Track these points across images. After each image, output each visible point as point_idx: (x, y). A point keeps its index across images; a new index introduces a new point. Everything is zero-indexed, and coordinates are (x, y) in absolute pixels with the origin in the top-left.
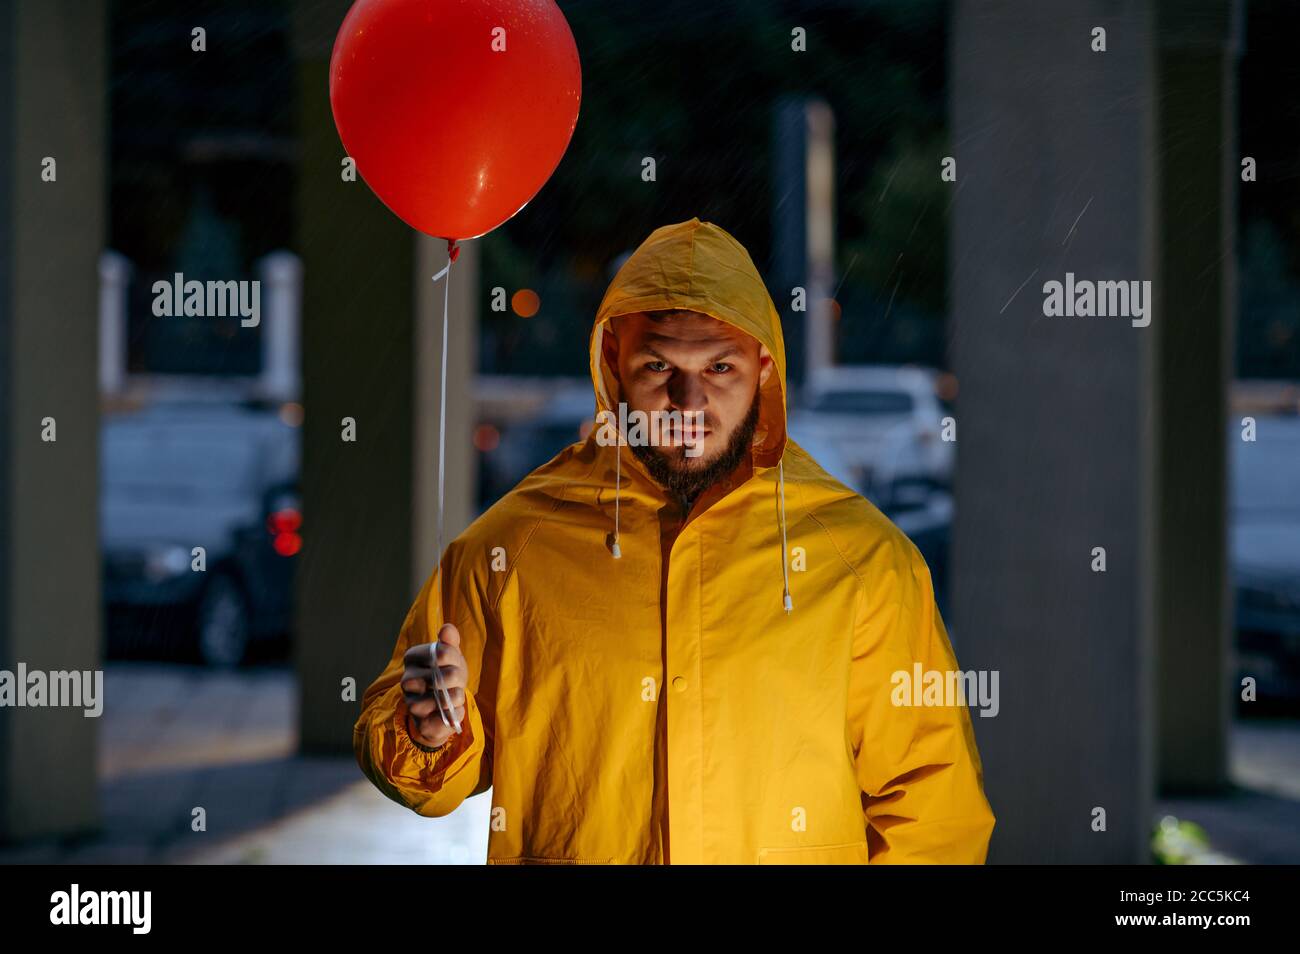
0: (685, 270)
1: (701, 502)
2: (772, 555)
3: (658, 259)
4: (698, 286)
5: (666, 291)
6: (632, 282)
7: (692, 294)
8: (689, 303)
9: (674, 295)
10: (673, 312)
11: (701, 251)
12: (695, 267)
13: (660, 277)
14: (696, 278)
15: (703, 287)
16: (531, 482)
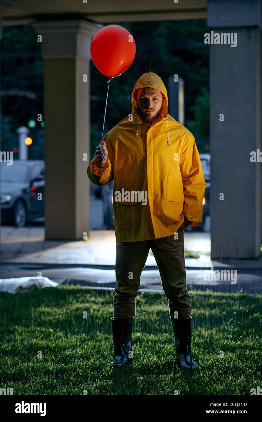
0: (149, 80)
1: (152, 124)
2: (165, 134)
3: (144, 79)
4: (151, 83)
5: (146, 84)
6: (140, 83)
7: (151, 85)
8: (150, 86)
9: (148, 85)
10: (147, 88)
11: (152, 77)
12: (151, 80)
13: (145, 82)
14: (151, 82)
15: (152, 83)
16: (120, 123)
